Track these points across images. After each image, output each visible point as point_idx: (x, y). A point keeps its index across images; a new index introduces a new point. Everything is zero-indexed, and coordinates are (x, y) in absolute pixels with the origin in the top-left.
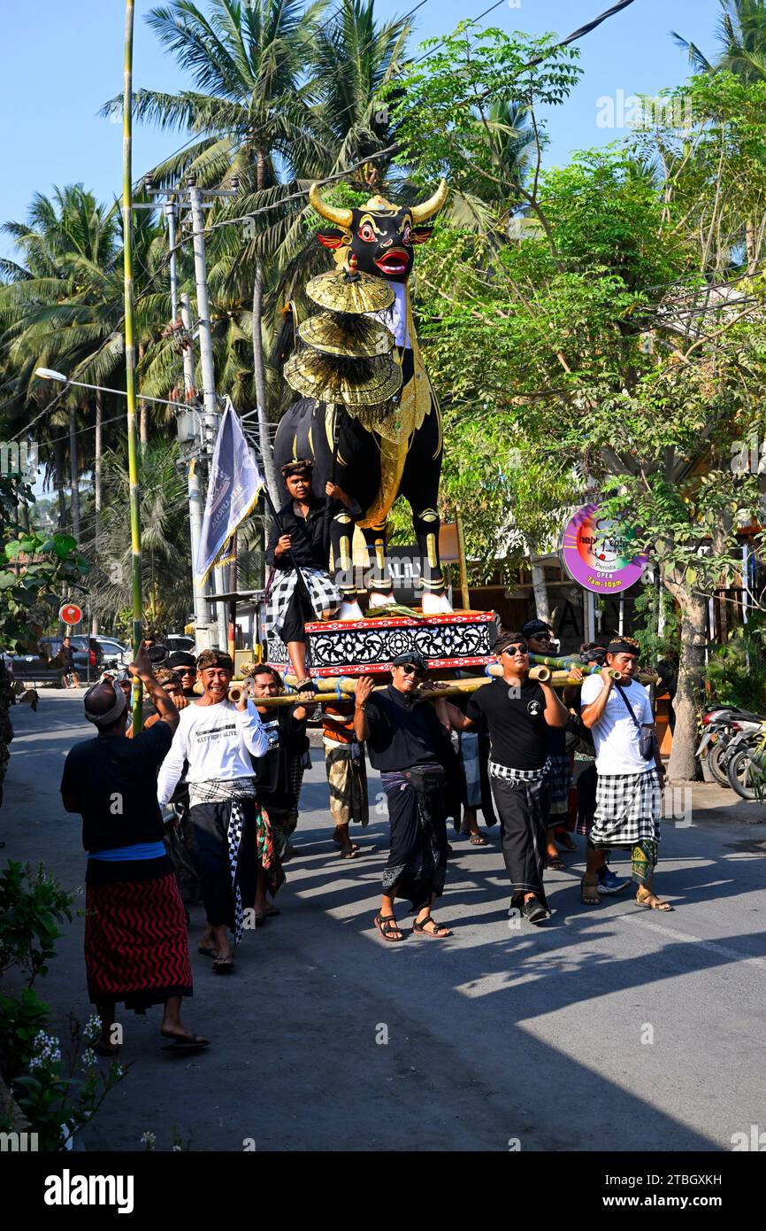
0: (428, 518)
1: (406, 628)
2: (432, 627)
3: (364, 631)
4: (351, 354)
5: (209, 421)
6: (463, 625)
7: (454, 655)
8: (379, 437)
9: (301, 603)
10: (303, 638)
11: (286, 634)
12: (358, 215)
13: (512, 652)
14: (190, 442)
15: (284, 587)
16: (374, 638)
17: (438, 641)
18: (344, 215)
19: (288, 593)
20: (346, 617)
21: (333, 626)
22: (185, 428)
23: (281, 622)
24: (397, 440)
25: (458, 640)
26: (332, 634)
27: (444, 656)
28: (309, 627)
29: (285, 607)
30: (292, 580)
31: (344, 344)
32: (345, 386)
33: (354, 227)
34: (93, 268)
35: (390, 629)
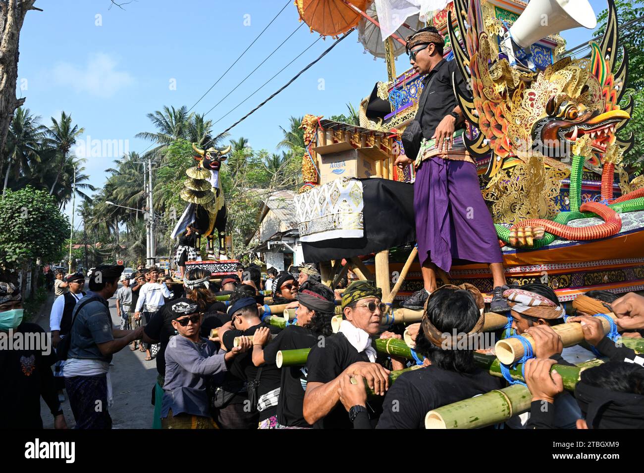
0: (222, 234)
1: (214, 264)
2: (221, 264)
3: (202, 264)
4: (197, 190)
5: (151, 215)
6: (230, 263)
7: (227, 272)
8: (209, 212)
9: (185, 256)
10: (184, 265)
11: (180, 264)
12: (206, 152)
13: (241, 271)
14: (147, 220)
15: (181, 250)
16: (204, 266)
17: (223, 268)
18: (202, 152)
19: (181, 252)
20: (197, 261)
21: (193, 263)
22: (145, 217)
23: (179, 260)
24: (214, 212)
25: (228, 267)
26: (192, 265)
27: (224, 272)
28: (186, 263)
29: (180, 256)
30: (183, 249)
31: (195, 187)
32: (196, 198)
33: (205, 155)
34: (137, 173)
35: (209, 264)
